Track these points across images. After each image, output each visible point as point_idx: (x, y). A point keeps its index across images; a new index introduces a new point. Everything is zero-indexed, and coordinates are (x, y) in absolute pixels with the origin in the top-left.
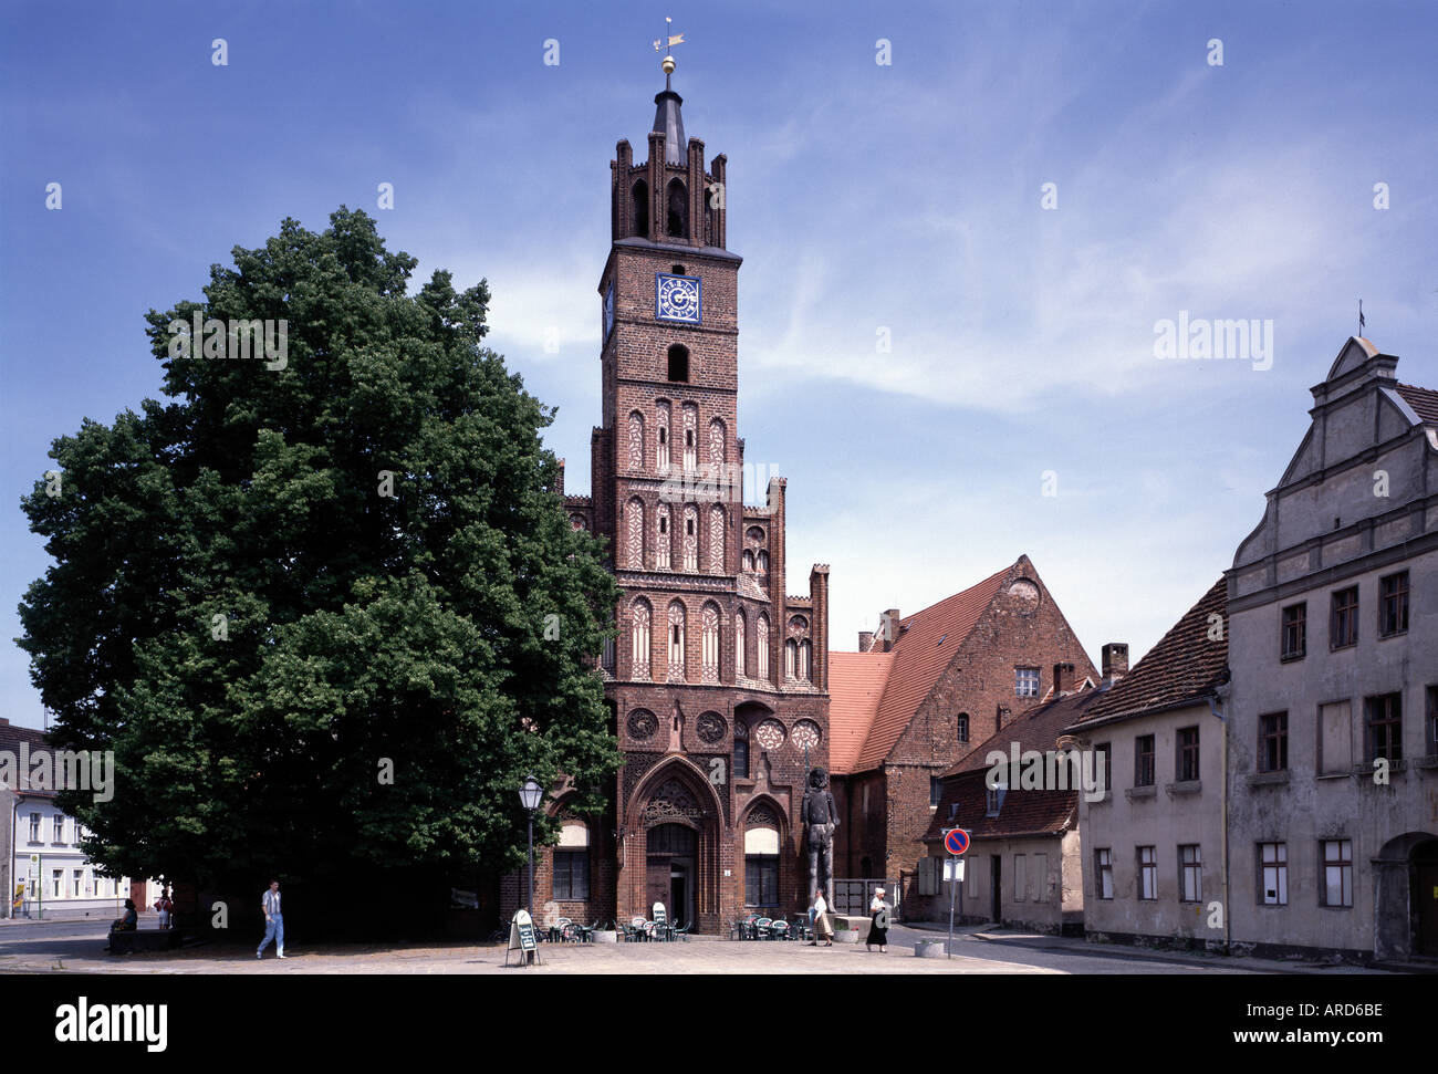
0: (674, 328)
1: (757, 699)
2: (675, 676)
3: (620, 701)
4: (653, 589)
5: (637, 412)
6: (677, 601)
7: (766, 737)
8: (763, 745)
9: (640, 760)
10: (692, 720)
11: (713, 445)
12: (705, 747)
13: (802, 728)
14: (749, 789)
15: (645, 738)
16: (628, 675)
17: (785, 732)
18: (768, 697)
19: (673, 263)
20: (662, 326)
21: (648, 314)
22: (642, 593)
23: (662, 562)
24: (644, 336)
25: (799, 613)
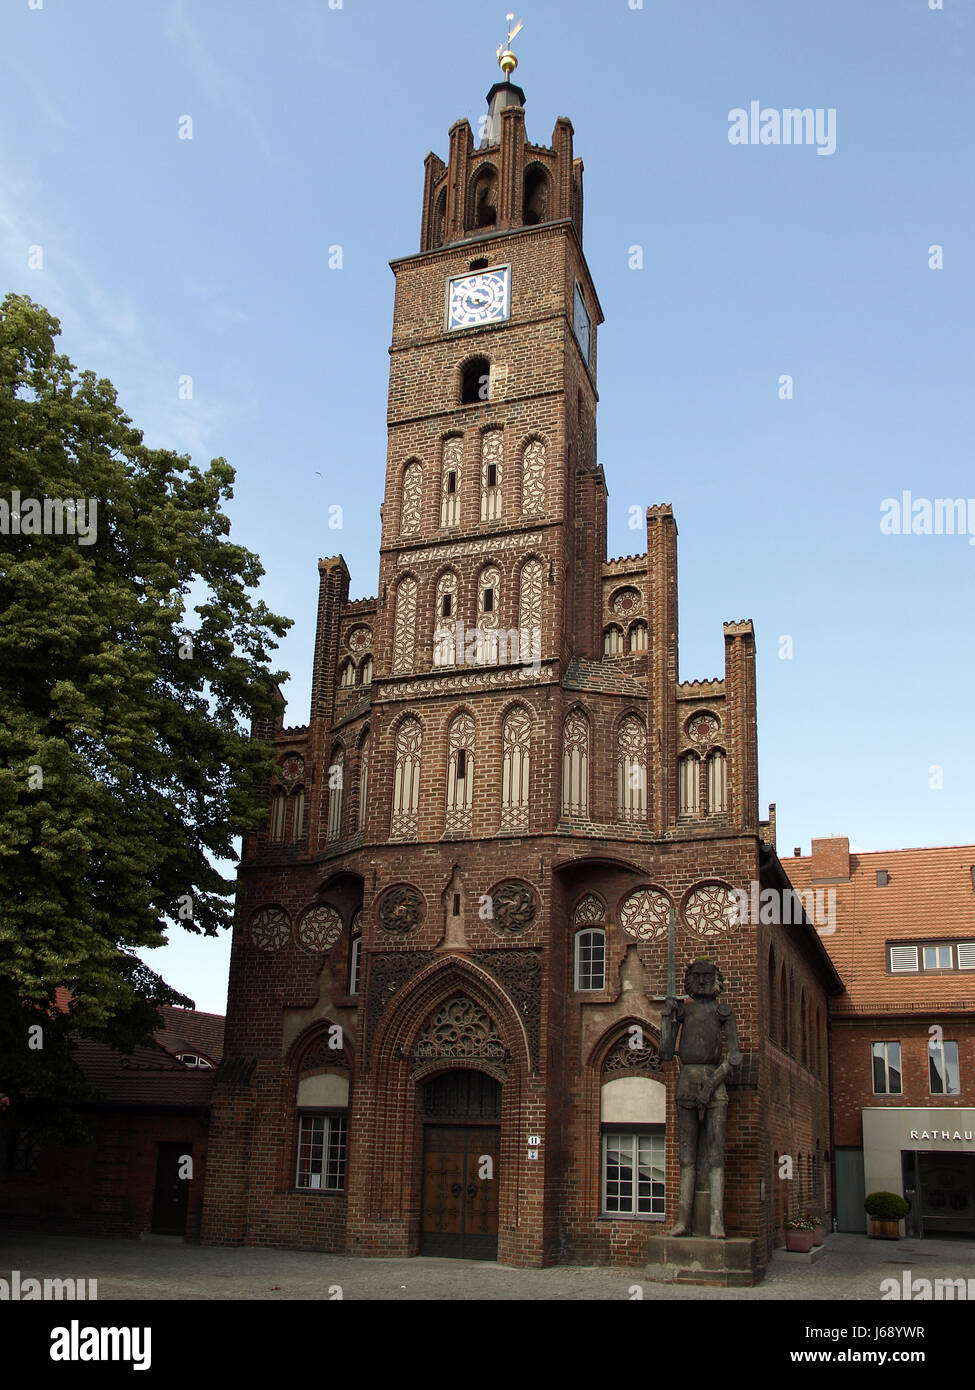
0: (470, 336)
1: (612, 855)
2: (455, 827)
3: (367, 875)
4: (423, 700)
5: (415, 461)
6: (463, 712)
7: (639, 919)
8: (633, 933)
9: (396, 966)
10: (483, 896)
11: (527, 477)
12: (500, 938)
13: (704, 897)
14: (604, 1006)
15: (406, 930)
16: (382, 835)
18: (632, 850)
19: (470, 258)
20: (452, 340)
22: (409, 709)
24: (424, 359)
25: (702, 707)
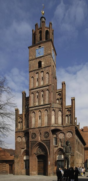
0: (39, 58)
1: (58, 128)
2: (39, 126)
3: (30, 132)
4: (35, 110)
5: (33, 77)
6: (40, 111)
7: (61, 136)
8: (60, 138)
9: (33, 143)
10: (43, 134)
12: (45, 139)
13: (68, 133)
14: (57, 147)
15: (34, 138)
16: (31, 127)
17: (65, 134)
18: (60, 128)
19: (39, 46)
20: (37, 59)
21: (34, 58)
22: (33, 111)
23: (37, 104)
24: (33, 62)
25: (68, 109)
